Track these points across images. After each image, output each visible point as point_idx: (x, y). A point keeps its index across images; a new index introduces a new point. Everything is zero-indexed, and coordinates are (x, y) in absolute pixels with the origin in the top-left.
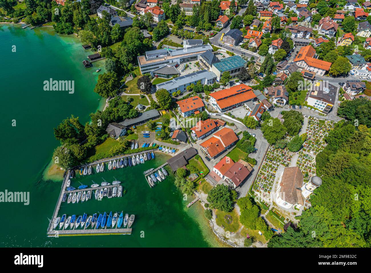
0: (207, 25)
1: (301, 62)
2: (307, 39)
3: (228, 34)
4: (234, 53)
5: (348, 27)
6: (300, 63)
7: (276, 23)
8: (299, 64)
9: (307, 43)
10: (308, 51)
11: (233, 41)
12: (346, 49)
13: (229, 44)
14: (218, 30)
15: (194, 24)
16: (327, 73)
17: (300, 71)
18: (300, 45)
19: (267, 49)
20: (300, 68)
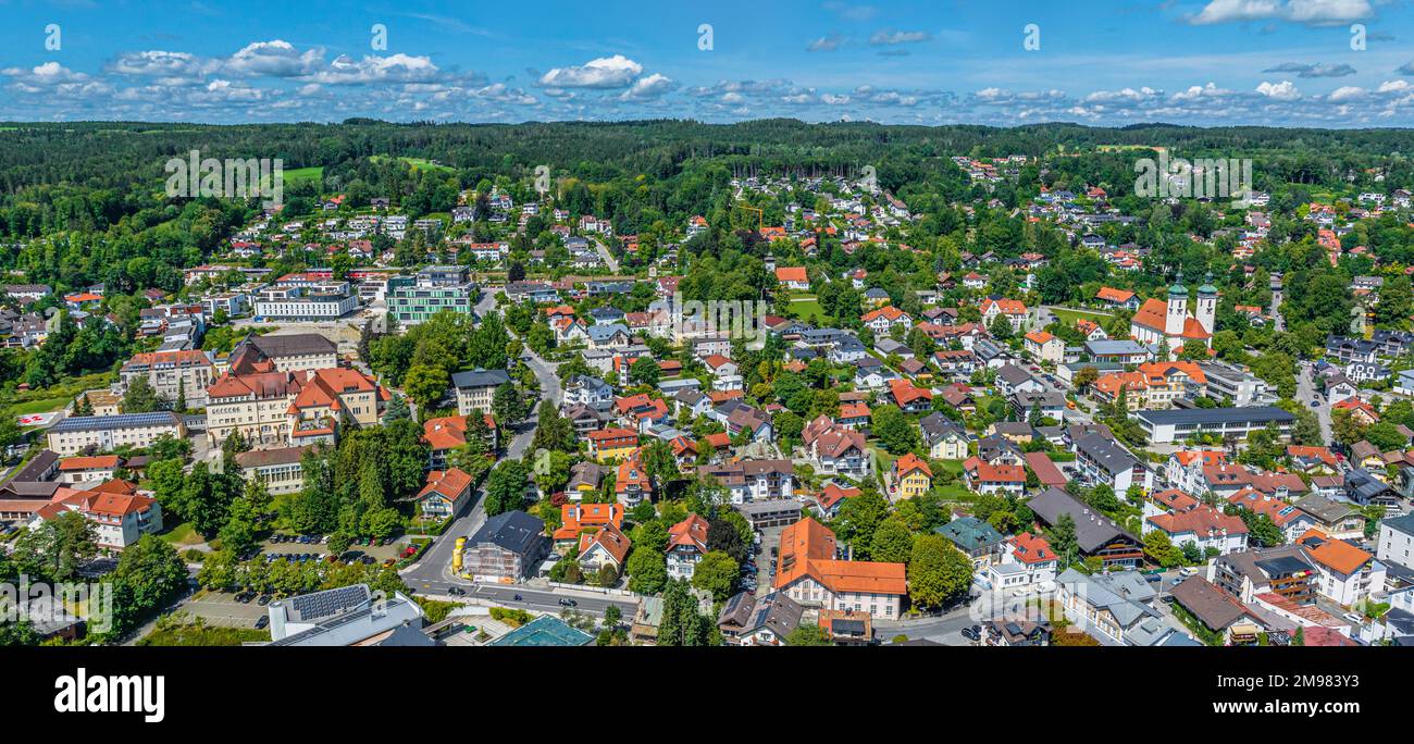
0: (379, 517)
1: (801, 584)
2: (786, 498)
3: (480, 537)
4: (529, 612)
5: (894, 438)
6: (800, 588)
7: (661, 465)
8: (796, 594)
9: (792, 512)
10: (810, 540)
11: (510, 562)
12: (924, 507)
13: (495, 579)
14: (433, 531)
15: (317, 526)
16: (905, 603)
17: (815, 622)
18: (774, 524)
19: (659, 564)
20: (808, 607)
